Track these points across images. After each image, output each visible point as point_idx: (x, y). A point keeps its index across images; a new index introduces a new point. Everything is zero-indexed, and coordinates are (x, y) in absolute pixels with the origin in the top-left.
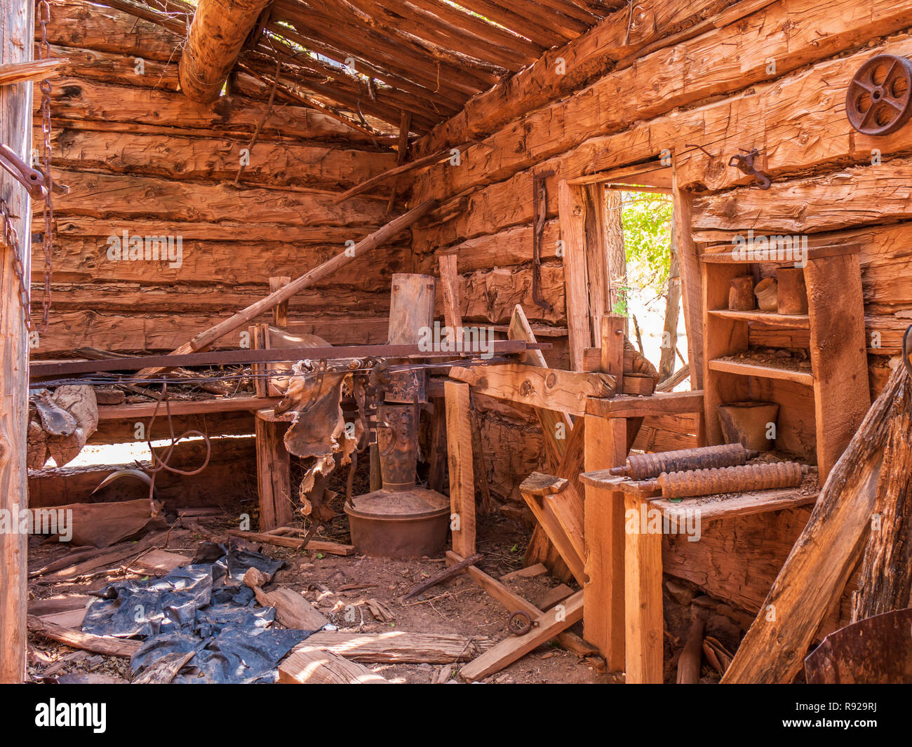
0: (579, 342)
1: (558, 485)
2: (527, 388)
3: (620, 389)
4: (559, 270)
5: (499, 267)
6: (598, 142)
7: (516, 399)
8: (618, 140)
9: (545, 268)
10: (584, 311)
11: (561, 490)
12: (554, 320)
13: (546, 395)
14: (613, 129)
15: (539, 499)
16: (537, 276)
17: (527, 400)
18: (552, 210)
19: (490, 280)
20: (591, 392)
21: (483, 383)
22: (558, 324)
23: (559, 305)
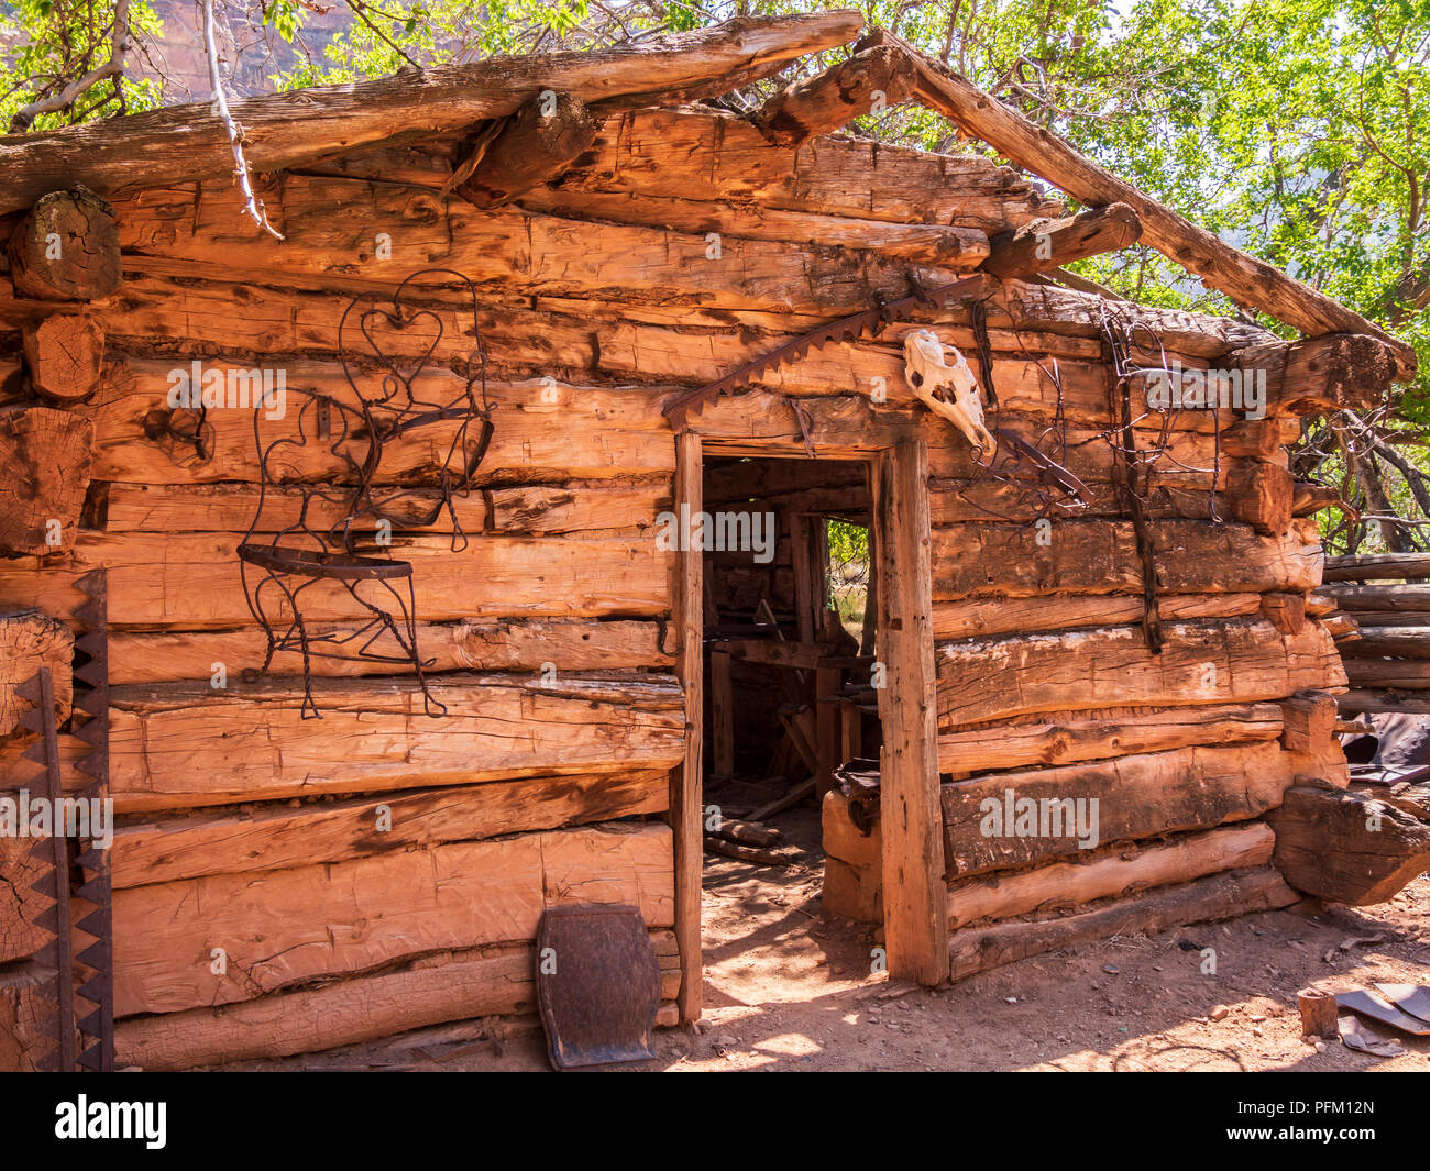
0: (805, 625)
1: (802, 708)
2: (777, 654)
3: (837, 653)
4: (790, 575)
5: (740, 568)
6: (819, 491)
7: (769, 661)
8: (833, 494)
9: (779, 572)
10: (808, 604)
11: (803, 711)
12: (785, 610)
13: (791, 658)
14: (829, 486)
15: (789, 718)
16: (773, 577)
17: (777, 662)
18: (785, 531)
19: (731, 577)
20: (820, 654)
21: (743, 652)
22: (789, 613)
23: (790, 598)
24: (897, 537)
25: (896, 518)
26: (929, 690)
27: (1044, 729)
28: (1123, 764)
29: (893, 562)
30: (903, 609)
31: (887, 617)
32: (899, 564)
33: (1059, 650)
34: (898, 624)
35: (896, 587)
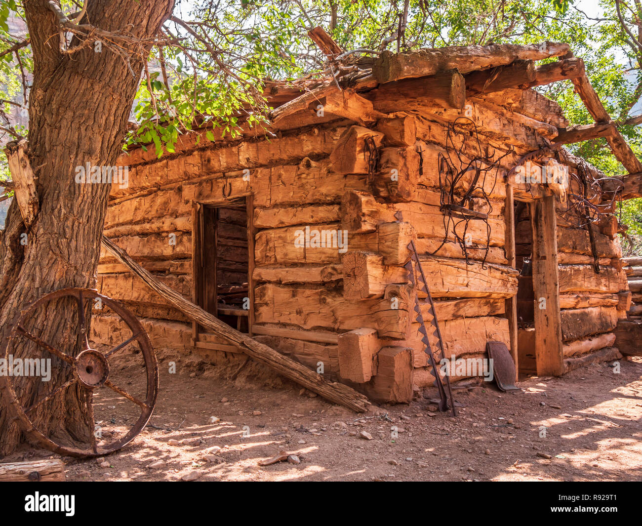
24: (544, 228)
25: (543, 222)
26: (558, 279)
27: (575, 296)
28: (590, 309)
29: (542, 237)
30: (547, 252)
31: (538, 256)
32: (545, 238)
33: (579, 270)
34: (544, 258)
35: (543, 245)
